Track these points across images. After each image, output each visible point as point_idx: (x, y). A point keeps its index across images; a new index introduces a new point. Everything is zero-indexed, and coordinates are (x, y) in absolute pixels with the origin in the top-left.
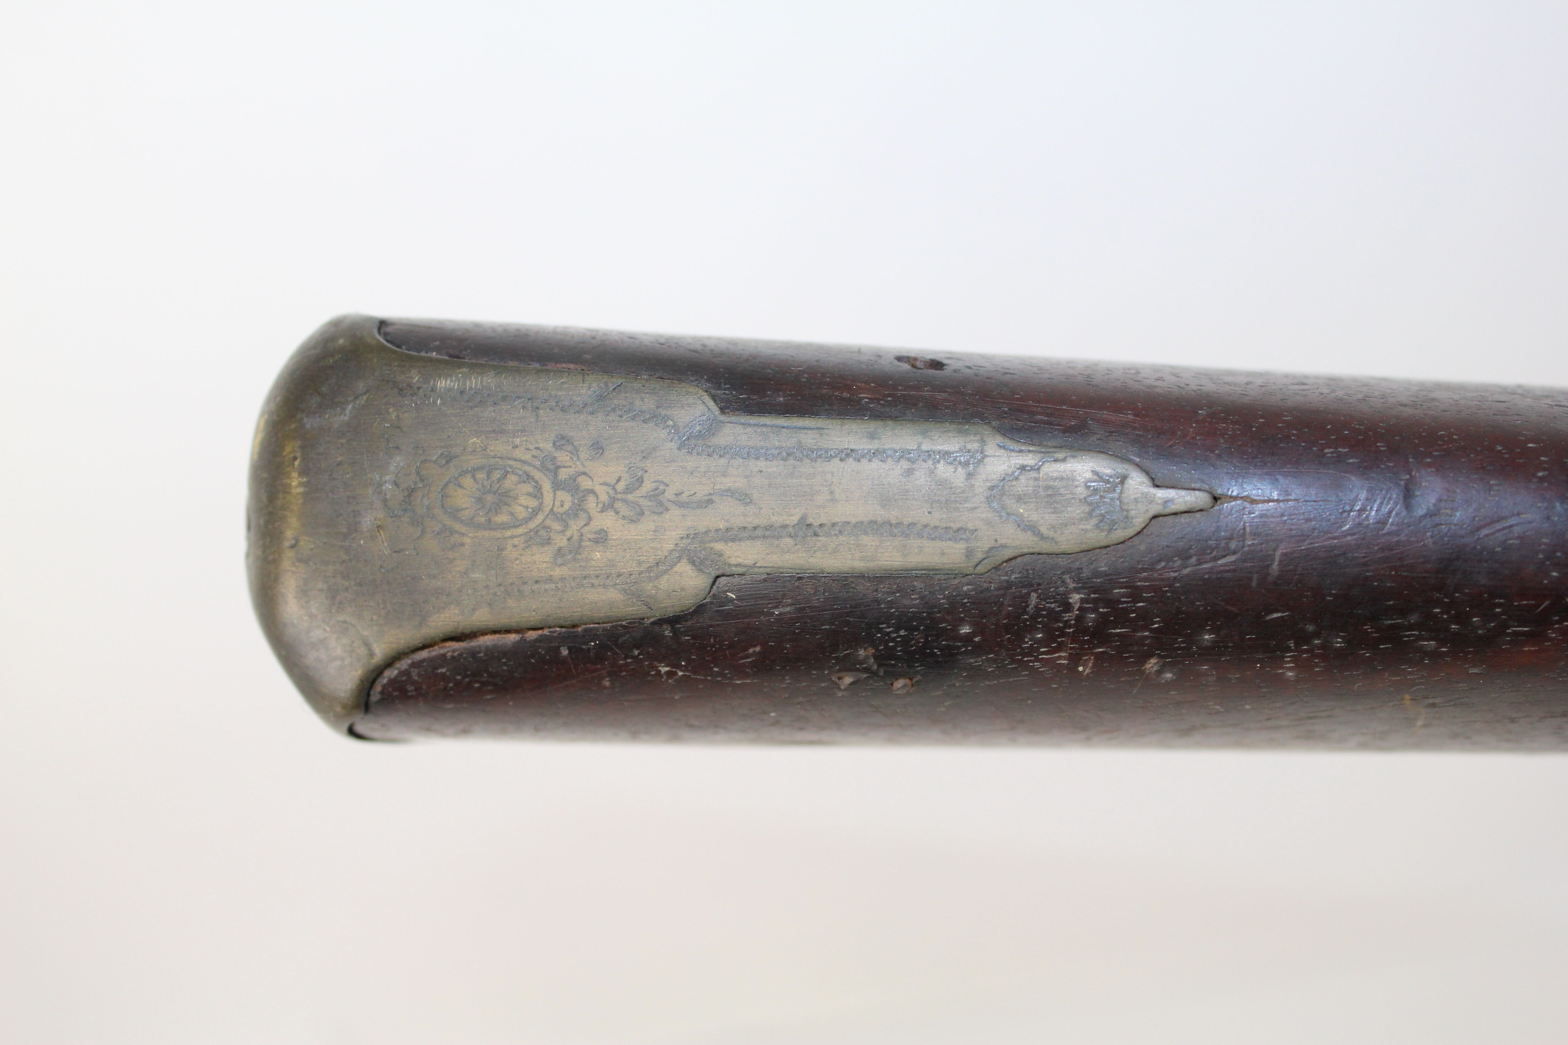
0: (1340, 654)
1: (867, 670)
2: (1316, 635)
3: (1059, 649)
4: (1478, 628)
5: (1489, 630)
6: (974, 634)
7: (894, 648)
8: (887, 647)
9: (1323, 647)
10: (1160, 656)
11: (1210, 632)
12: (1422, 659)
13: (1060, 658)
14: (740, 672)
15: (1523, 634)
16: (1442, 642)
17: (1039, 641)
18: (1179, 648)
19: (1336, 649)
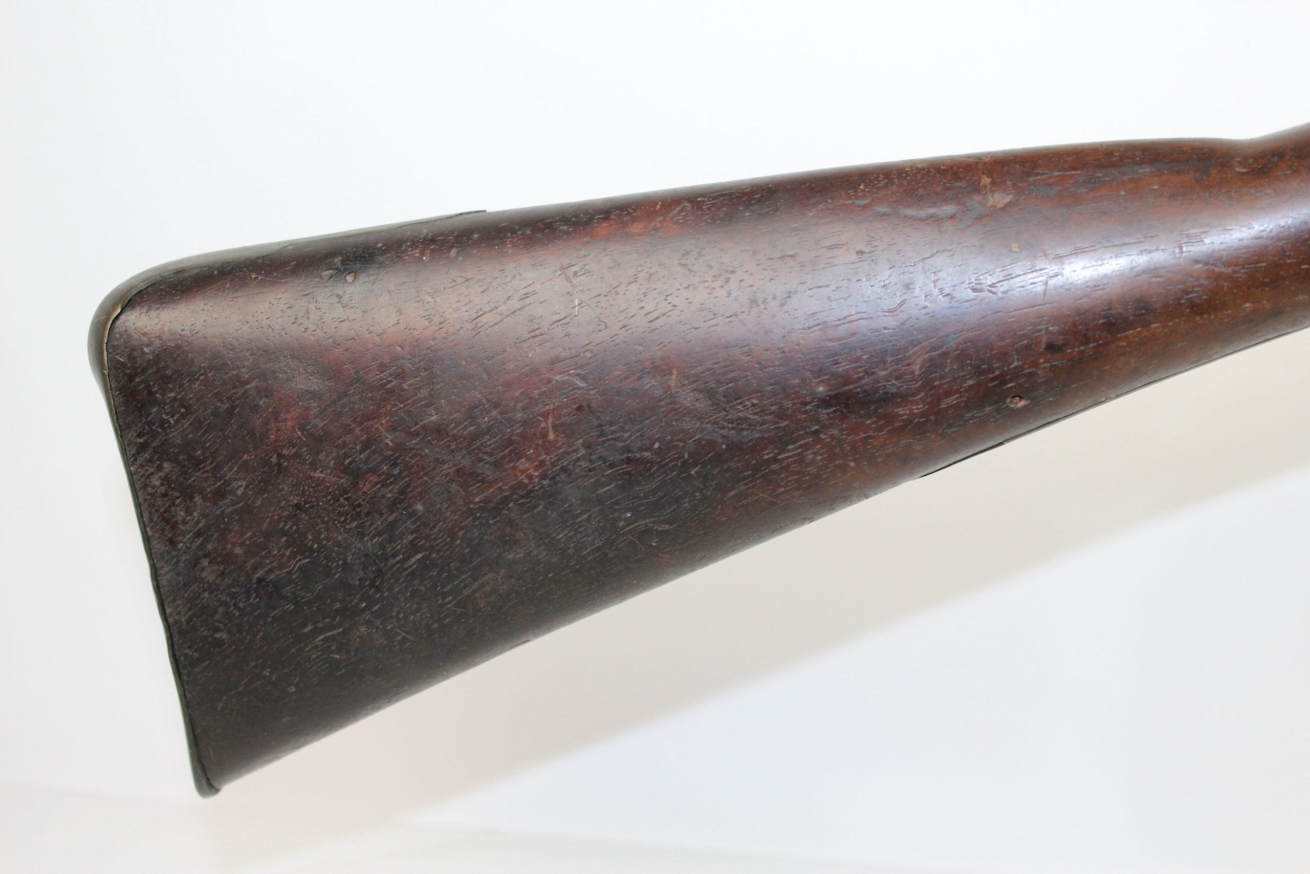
0: (530, 237)
1: (337, 269)
2: (519, 230)
3: (416, 248)
4: (583, 218)
5: (587, 218)
6: (383, 246)
7: (350, 256)
8: (347, 256)
9: (522, 235)
10: (457, 247)
11: (477, 234)
12: (563, 236)
13: (416, 253)
14: (285, 275)
15: (601, 218)
16: (570, 226)
17: (408, 246)
18: (464, 242)
19: (528, 235)
